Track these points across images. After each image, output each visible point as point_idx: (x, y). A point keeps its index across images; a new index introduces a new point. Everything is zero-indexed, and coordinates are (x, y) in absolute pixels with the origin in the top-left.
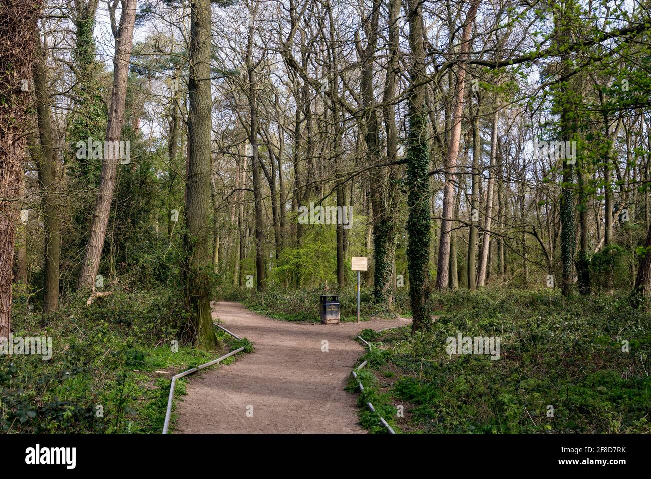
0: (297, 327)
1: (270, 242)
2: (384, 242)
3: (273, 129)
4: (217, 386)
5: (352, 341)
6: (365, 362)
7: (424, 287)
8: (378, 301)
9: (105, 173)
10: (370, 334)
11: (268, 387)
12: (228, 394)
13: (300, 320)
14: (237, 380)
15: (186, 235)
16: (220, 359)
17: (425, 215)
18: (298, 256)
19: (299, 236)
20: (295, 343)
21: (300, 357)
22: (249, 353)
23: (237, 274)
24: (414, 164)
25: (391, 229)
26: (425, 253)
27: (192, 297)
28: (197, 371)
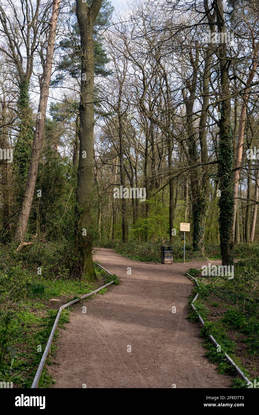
0: (147, 266)
1: (130, 215)
2: (199, 214)
3: (132, 151)
4: (93, 313)
5: (183, 276)
6: (198, 295)
7: (230, 242)
8: (195, 250)
9: (31, 171)
10: (194, 271)
11: (130, 314)
12: (100, 322)
13: (148, 261)
14: (108, 308)
15: (76, 206)
16: (97, 291)
17: (231, 196)
18: (146, 223)
19: (147, 211)
20: (146, 277)
21: (151, 288)
22: (117, 285)
23: (111, 233)
24: (224, 164)
25: (204, 206)
26: (231, 220)
27: (79, 247)
28: (80, 301)
